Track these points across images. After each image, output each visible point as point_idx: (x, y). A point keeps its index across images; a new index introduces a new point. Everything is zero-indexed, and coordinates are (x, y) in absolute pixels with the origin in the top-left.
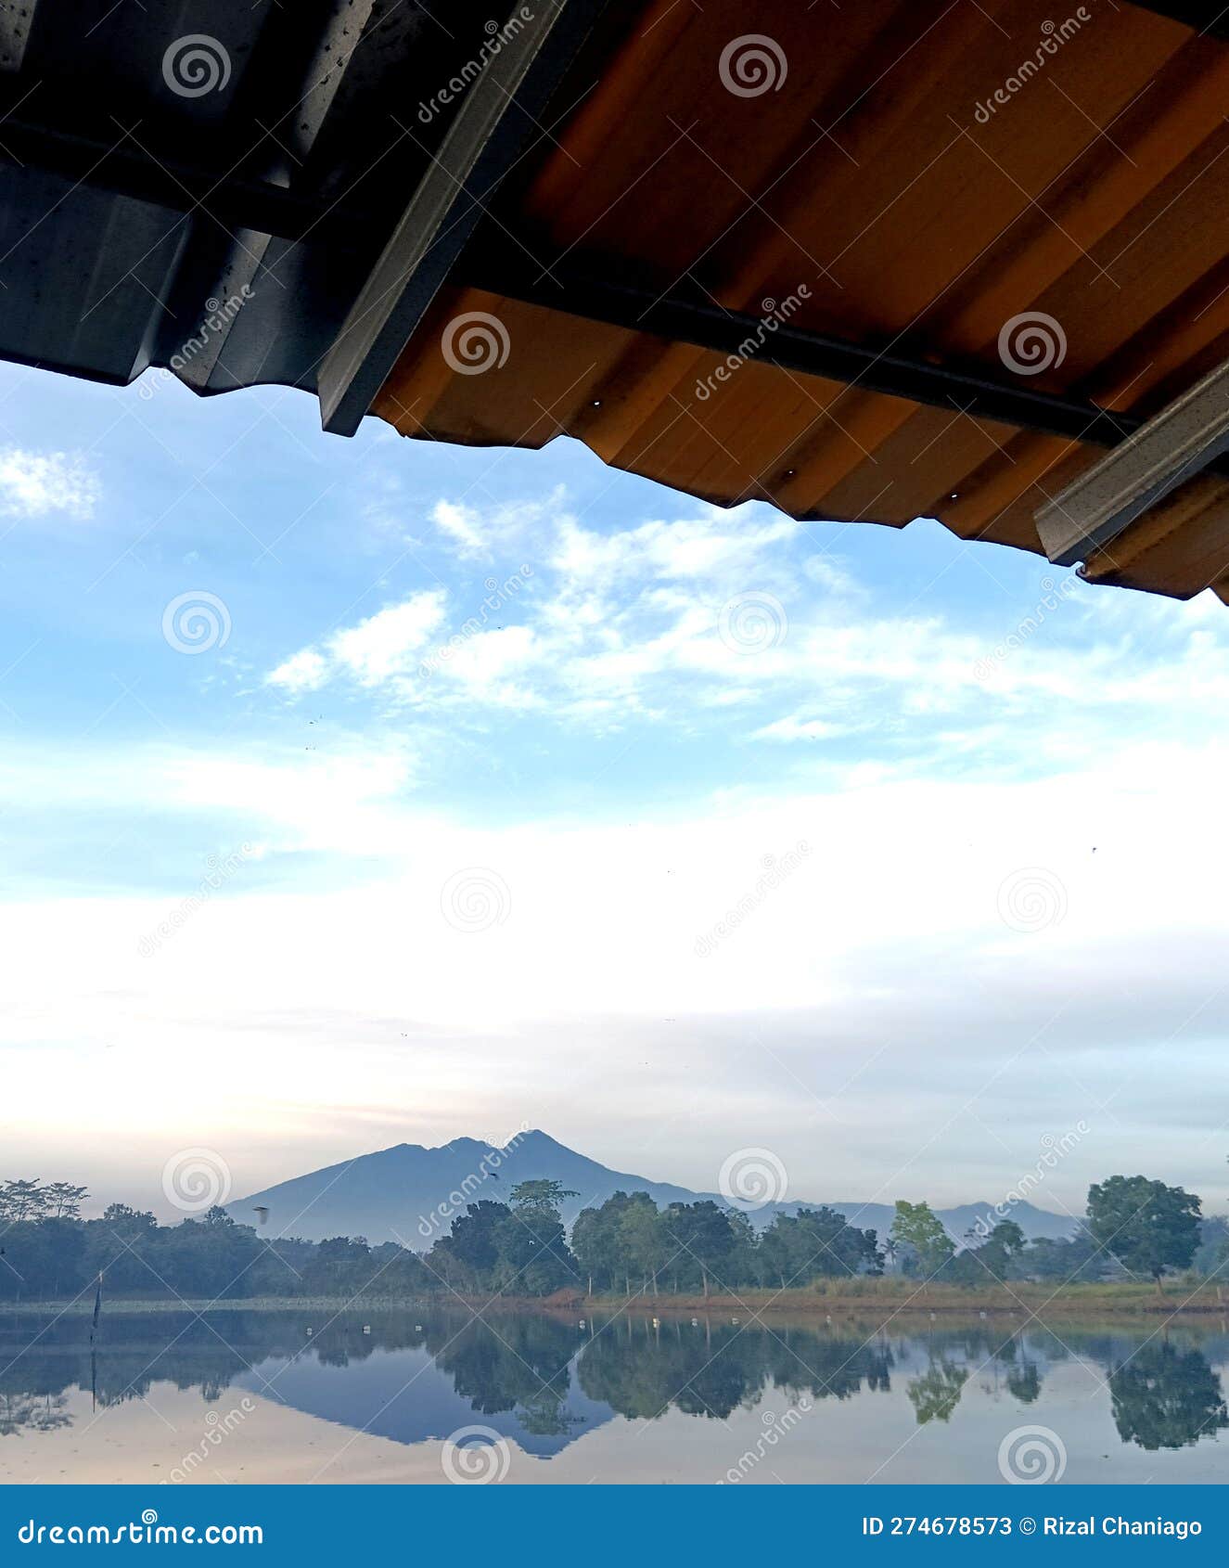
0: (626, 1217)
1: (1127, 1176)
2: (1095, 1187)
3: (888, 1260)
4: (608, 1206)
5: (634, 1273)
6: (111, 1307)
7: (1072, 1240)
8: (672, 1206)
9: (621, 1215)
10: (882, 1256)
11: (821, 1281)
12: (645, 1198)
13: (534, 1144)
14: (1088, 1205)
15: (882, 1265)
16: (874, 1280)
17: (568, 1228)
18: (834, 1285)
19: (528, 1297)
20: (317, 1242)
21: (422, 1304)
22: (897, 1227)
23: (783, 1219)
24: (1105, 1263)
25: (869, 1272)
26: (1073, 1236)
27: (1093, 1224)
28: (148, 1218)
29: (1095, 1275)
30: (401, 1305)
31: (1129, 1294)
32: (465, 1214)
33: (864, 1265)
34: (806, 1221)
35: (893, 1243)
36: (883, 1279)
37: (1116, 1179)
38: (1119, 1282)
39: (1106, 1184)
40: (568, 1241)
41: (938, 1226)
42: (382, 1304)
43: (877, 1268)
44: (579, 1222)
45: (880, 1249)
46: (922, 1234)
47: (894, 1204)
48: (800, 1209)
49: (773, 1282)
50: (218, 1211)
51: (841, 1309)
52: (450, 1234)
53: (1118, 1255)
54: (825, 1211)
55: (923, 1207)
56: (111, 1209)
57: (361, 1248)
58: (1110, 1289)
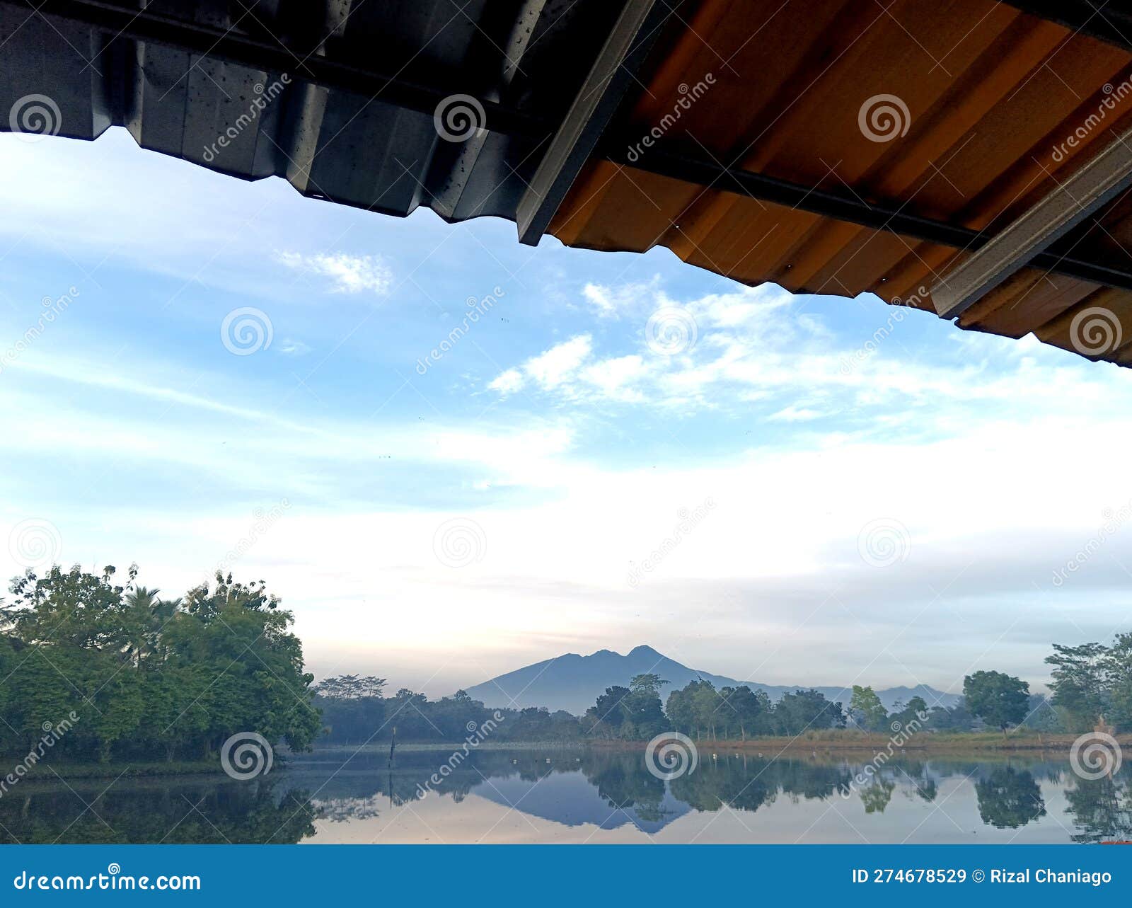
0: (698, 695)
1: (986, 671)
2: (968, 678)
3: (849, 719)
4: (687, 689)
5: (703, 728)
6: (402, 748)
7: (954, 708)
8: (724, 689)
9: (695, 694)
10: (845, 717)
11: (811, 731)
12: (708, 685)
13: (644, 653)
14: (964, 687)
15: (845, 723)
16: (841, 731)
17: (664, 703)
18: (817, 734)
19: (640, 742)
20: (519, 710)
21: (580, 746)
22: (854, 701)
23: (788, 696)
24: (974, 721)
25: (837, 727)
26: (956, 705)
27: (967, 698)
28: (422, 697)
29: (969, 728)
30: (568, 746)
31: (988, 739)
32: (604, 694)
33: (835, 723)
34: (802, 697)
35: (851, 710)
36: (846, 730)
37: (981, 673)
38: (981, 732)
39: (974, 676)
40: (664, 710)
41: (877, 701)
42: (553, 746)
43: (842, 724)
44: (671, 698)
45: (844, 713)
46: (868, 705)
47: (852, 687)
48: (798, 691)
49: (782, 732)
50: (462, 693)
51: (821, 748)
52: (596, 705)
53: (981, 716)
54: (812, 691)
55: (868, 689)
56: (400, 692)
57: (544, 714)
58: (977, 736)
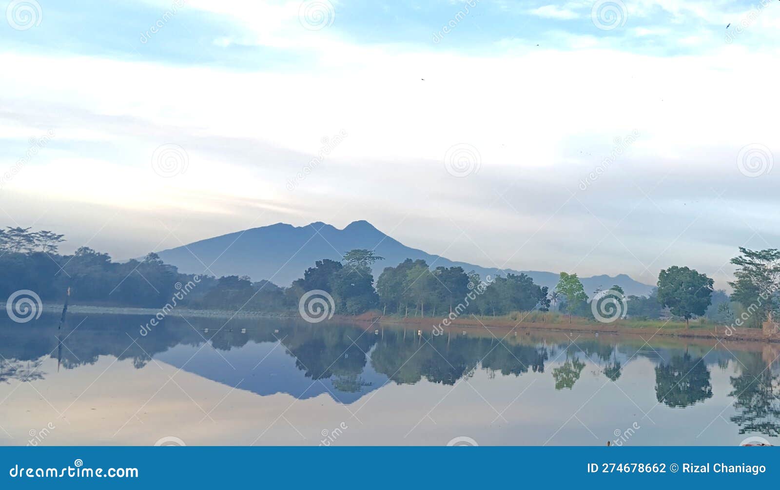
0: (411, 273)
1: (679, 267)
2: (663, 271)
3: (552, 303)
4: (401, 267)
5: (411, 305)
6: (75, 309)
7: (648, 297)
8: (438, 268)
9: (408, 272)
10: (549, 301)
11: (515, 313)
12: (423, 263)
13: (361, 228)
14: (659, 280)
15: (549, 306)
16: (543, 314)
17: (376, 279)
18: (523, 316)
19: (347, 315)
20: (218, 277)
21: (282, 317)
22: (559, 286)
23: (499, 279)
24: (662, 311)
25: (541, 309)
26: (649, 296)
27: (660, 290)
28: (105, 256)
29: (656, 316)
30: (269, 317)
31: (672, 327)
32: (314, 266)
33: (539, 305)
34: (513, 280)
35: (556, 294)
36: (548, 313)
37: (674, 268)
38: (667, 321)
39: (669, 270)
40: (374, 285)
41: (581, 287)
42: (252, 316)
43: (546, 307)
44: (383, 275)
45: (548, 297)
46: (572, 290)
47: (559, 273)
48: (509, 274)
49: (488, 312)
50: (154, 256)
51: (524, 328)
52: (303, 278)
53: (669, 307)
54: (522, 276)
55: (574, 276)
56: (80, 250)
57: (246, 283)
58: (665, 324)
